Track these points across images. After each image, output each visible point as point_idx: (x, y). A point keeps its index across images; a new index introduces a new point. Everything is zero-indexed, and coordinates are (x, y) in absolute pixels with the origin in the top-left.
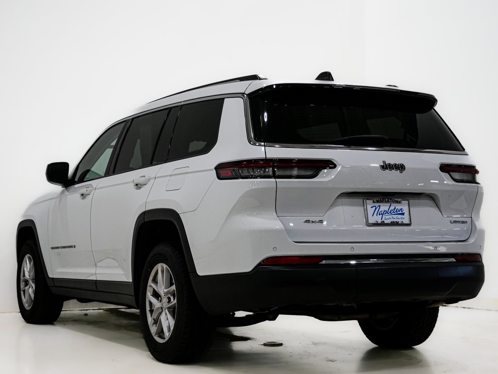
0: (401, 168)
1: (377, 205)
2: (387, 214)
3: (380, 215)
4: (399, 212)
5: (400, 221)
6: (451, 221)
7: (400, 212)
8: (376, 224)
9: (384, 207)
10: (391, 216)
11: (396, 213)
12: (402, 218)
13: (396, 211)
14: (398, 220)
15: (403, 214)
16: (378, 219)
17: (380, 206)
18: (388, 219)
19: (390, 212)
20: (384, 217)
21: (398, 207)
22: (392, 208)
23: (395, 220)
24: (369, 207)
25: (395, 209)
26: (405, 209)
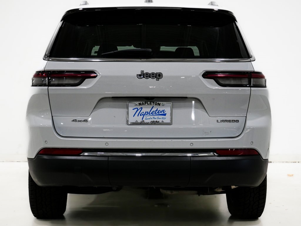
0: (158, 76)
1: (139, 107)
2: (148, 115)
3: (141, 115)
4: (160, 113)
5: (160, 121)
6: (217, 121)
7: (162, 113)
8: (133, 124)
9: (146, 109)
10: (152, 117)
11: (157, 114)
12: (163, 118)
13: (158, 113)
14: (158, 120)
15: (165, 115)
16: (139, 119)
17: (142, 108)
18: (148, 119)
19: (152, 113)
20: (145, 117)
21: (160, 109)
22: (154, 109)
23: (155, 120)
24: (130, 109)
25: (157, 110)
26: (168, 110)
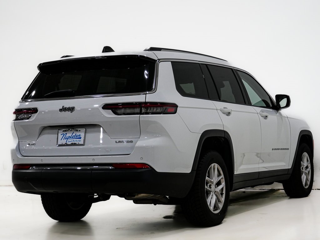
0: (72, 109)
1: (65, 133)
2: (70, 139)
3: (65, 139)
4: (78, 137)
5: (77, 143)
6: (116, 142)
7: (79, 137)
8: (60, 145)
9: (69, 134)
10: (72, 140)
11: (76, 138)
12: (79, 141)
13: (76, 137)
15: (80, 138)
16: (64, 142)
17: (66, 134)
18: (70, 142)
19: (72, 137)
21: (78, 134)
22: (74, 134)
23: (74, 142)
24: (59, 134)
25: (76, 135)
26: (82, 135)
